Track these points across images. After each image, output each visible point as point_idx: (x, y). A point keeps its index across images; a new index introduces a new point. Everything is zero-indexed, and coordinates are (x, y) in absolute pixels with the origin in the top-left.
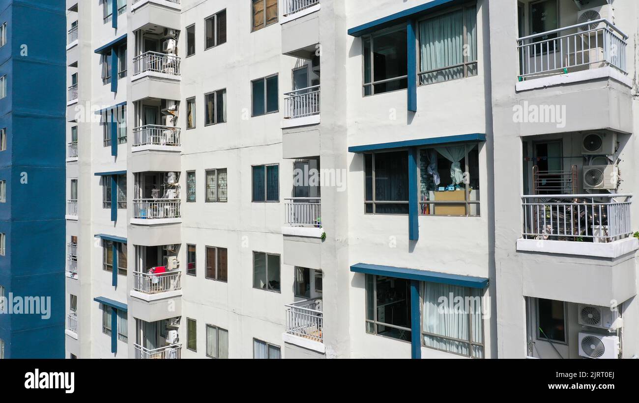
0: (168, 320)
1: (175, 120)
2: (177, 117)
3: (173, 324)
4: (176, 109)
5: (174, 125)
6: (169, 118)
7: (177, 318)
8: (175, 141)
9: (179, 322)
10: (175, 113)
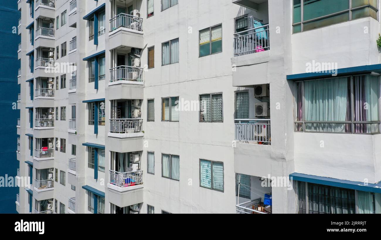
0: (48, 169)
1: (53, 86)
2: (53, 85)
3: (50, 171)
4: (53, 81)
5: (52, 88)
6: (50, 85)
7: (52, 168)
8: (53, 95)
9: (53, 170)
10: (53, 83)
